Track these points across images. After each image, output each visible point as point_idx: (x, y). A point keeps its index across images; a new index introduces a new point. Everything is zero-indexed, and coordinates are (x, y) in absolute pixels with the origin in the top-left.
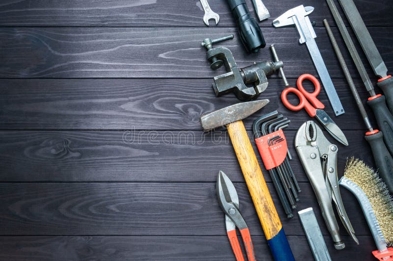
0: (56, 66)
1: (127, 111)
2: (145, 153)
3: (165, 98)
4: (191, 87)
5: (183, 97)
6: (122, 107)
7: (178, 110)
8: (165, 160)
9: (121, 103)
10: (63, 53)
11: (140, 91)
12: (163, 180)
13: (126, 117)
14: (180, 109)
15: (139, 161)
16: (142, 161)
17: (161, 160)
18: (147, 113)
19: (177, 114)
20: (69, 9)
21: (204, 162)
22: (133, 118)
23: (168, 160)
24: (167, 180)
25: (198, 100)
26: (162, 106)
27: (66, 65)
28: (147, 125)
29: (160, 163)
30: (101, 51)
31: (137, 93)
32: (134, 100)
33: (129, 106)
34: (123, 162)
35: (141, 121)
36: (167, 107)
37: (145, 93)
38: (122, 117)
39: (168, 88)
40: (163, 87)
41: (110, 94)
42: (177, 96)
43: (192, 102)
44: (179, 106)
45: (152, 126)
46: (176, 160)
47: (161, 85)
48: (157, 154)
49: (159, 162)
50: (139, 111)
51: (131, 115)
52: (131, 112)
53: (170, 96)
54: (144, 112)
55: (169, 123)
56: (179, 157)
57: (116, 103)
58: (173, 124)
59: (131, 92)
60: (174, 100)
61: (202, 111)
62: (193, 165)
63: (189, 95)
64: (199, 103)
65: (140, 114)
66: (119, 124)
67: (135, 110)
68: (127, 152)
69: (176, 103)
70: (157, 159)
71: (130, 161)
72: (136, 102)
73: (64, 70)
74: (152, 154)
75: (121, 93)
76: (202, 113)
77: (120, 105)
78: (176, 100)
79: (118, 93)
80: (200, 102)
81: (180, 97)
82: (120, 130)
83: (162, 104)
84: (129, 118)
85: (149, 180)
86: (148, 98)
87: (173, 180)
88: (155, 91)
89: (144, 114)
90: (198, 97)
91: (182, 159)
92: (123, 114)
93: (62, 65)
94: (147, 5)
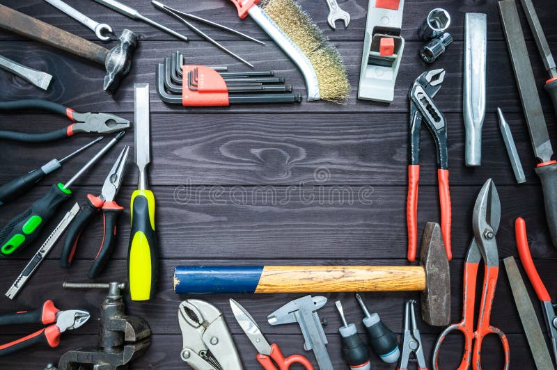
0: (82, 96)
1: (182, 159)
2: (208, 218)
3: (235, 141)
4: (273, 124)
5: (262, 139)
6: (176, 153)
7: (254, 157)
8: (236, 227)
9: (174, 148)
10: (93, 77)
11: (201, 130)
12: (233, 256)
13: (181, 168)
14: (258, 156)
15: (200, 229)
16: (204, 229)
17: (230, 228)
18: (212, 161)
19: (253, 162)
20: (102, 15)
21: (291, 230)
22: (191, 168)
23: (241, 227)
24: (239, 256)
25: (283, 144)
26: (232, 152)
27: (97, 95)
28: (210, 178)
29: (229, 232)
30: (147, 74)
31: (196, 133)
32: (192, 144)
33: (186, 152)
34: (178, 230)
35: (202, 173)
36: (238, 153)
37: (208, 134)
38: (176, 167)
39: (242, 127)
40: (233, 125)
41: (159, 135)
42: (254, 138)
43: (274, 146)
44: (256, 152)
45: (218, 180)
46: (253, 228)
47: (231, 122)
48: (224, 219)
49: (227, 230)
50: (200, 159)
51: (188, 164)
52: (189, 160)
53: (244, 138)
54: (207, 160)
55: (243, 176)
56: (255, 224)
57: (167, 147)
58: (248, 178)
59: (188, 132)
60: (249, 143)
61: (288, 159)
62: (276, 235)
63: (270, 136)
64: (285, 148)
65: (201, 162)
66: (171, 178)
67: (193, 157)
68: (181, 217)
69: (251, 147)
70: (225, 226)
71: (187, 229)
72: (196, 146)
73: (95, 100)
74: (218, 219)
75: (174, 134)
76: (289, 162)
77: (173, 150)
78: (252, 143)
79: (171, 134)
80: (285, 146)
81: (258, 139)
82: (173, 186)
83: (232, 149)
84: (186, 168)
85: (214, 256)
86: (213, 140)
87: (247, 256)
88: (223, 130)
89: (207, 163)
90: (283, 139)
91: (260, 227)
92: (178, 163)
93: (91, 94)
94: (212, 10)
